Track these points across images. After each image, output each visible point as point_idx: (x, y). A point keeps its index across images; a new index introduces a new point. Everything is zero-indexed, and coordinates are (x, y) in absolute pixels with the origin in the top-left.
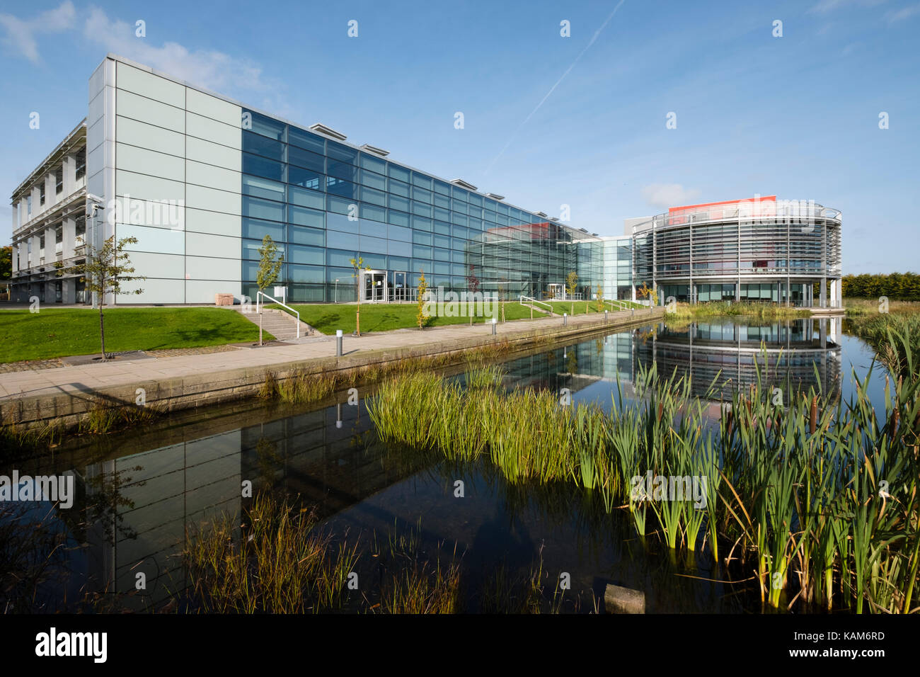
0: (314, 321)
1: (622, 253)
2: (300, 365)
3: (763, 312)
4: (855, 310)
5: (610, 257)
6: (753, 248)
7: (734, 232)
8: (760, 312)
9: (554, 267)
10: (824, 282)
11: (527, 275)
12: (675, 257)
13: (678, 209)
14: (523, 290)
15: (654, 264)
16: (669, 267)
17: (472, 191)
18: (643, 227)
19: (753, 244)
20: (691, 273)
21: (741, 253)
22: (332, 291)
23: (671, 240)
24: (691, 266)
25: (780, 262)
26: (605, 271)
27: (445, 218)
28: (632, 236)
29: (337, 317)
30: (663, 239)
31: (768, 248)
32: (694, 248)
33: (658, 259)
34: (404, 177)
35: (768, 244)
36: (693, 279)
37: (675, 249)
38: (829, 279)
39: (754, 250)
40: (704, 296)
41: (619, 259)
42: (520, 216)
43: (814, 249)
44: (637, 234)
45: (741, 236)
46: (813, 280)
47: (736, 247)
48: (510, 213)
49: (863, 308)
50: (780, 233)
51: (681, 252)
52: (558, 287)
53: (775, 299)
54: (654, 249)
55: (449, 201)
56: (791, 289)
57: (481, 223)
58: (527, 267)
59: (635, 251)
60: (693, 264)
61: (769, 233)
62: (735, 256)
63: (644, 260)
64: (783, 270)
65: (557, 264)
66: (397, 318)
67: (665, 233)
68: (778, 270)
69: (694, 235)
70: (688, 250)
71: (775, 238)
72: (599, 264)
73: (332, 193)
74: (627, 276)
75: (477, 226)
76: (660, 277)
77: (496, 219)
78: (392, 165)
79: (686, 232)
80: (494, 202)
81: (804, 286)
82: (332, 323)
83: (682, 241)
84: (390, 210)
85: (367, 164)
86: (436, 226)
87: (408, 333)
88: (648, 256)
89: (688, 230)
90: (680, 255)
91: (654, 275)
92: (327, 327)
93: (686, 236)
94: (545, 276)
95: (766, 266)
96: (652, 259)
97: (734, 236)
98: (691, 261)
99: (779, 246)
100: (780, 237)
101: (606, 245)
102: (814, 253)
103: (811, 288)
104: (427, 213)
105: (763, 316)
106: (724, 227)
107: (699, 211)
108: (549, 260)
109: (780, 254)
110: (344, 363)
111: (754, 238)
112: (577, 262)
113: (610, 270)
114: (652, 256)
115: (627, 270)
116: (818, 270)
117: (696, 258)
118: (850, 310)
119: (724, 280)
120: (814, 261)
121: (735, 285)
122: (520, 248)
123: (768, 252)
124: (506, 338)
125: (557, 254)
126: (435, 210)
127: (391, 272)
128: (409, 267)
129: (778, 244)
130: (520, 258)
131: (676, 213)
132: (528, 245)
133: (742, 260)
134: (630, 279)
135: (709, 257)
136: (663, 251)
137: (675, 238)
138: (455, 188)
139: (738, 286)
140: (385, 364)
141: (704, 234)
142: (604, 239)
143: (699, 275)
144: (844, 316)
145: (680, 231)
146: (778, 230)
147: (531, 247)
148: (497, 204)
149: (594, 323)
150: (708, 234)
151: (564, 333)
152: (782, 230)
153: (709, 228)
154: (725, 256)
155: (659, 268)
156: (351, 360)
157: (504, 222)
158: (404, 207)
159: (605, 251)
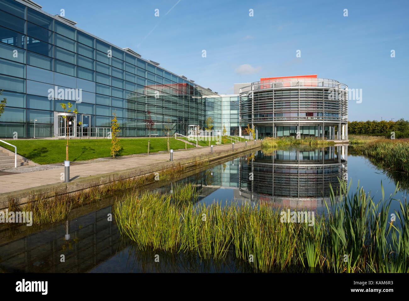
0: (27, 153)
1: (233, 105)
2: (37, 191)
3: (312, 143)
4: (354, 141)
5: (226, 108)
6: (306, 105)
7: (296, 95)
8: (310, 142)
9: (192, 113)
10: (340, 125)
11: (175, 118)
12: (265, 109)
13: (266, 79)
14: (172, 129)
15: (253, 113)
16: (261, 115)
17: (139, 57)
18: (245, 90)
19: (306, 102)
20: (274, 119)
21: (300, 108)
22: (31, 128)
23: (262, 98)
24: (273, 114)
25: (319, 114)
26: (223, 117)
27: (120, 76)
28: (239, 95)
29: (45, 150)
30: (258, 98)
31: (313, 105)
32: (275, 103)
33: (255, 110)
34: (89, 43)
35: (314, 103)
36: (274, 123)
37: (265, 104)
38: (342, 124)
39: (307, 106)
40: (280, 133)
41: (231, 109)
42: (171, 78)
43: (335, 106)
44: (242, 93)
45: (300, 97)
46: (335, 124)
47: (297, 104)
48: (164, 75)
49: (358, 140)
50: (319, 96)
51: (268, 106)
52: (194, 127)
53: (317, 135)
54: (253, 103)
55: (123, 64)
56: (324, 129)
57: (145, 81)
58: (174, 113)
59: (241, 105)
60: (275, 113)
61: (314, 96)
62: (297, 109)
63: (246, 111)
64: (321, 118)
65: (194, 112)
66: (93, 150)
67: (258, 94)
68: (318, 118)
69: (275, 96)
70: (272, 105)
71: (317, 99)
72: (219, 112)
73: (32, 50)
74: (236, 121)
75: (141, 83)
76: (255, 121)
77: (155, 79)
78: (80, 33)
79: (270, 94)
80: (154, 67)
81: (330, 127)
82: (42, 155)
83: (268, 99)
84: (78, 67)
85: (60, 30)
86: (113, 81)
87: (107, 161)
88: (248, 108)
89: (272, 93)
90: (267, 108)
91: (253, 120)
92: (39, 158)
93: (270, 96)
94: (186, 120)
95: (312, 115)
96: (251, 110)
97: (296, 98)
98: (274, 112)
99: (319, 104)
100: (319, 99)
101: (223, 100)
102: (335, 109)
103: (334, 128)
104: (106, 71)
105: (312, 145)
106: (291, 91)
107: (278, 81)
108: (189, 109)
109: (319, 109)
110: (72, 188)
111: (307, 99)
112: (205, 111)
113: (226, 116)
114: (251, 108)
115: (236, 116)
116: (337, 118)
117: (276, 110)
118: (352, 141)
119: (291, 124)
120: (335, 113)
121: (296, 127)
122: (171, 100)
123: (313, 108)
124: (179, 163)
125: (194, 105)
126: (112, 70)
127: (79, 115)
128: (93, 112)
129: (318, 103)
130: (171, 107)
131: (265, 81)
132: (176, 98)
133: (301, 112)
134: (238, 123)
135: (283, 109)
136: (257, 105)
137: (265, 97)
138: (127, 54)
139: (298, 128)
140: (102, 186)
141: (281, 96)
142: (222, 96)
143: (278, 121)
144: (349, 144)
145: (267, 93)
146: (318, 95)
147: (178, 100)
148: (156, 68)
149: (227, 151)
150: (283, 96)
151: (211, 158)
152: (320, 95)
153: (283, 92)
154: (292, 109)
155: (255, 115)
156: (77, 185)
157: (160, 81)
158: (89, 66)
159: (223, 104)
